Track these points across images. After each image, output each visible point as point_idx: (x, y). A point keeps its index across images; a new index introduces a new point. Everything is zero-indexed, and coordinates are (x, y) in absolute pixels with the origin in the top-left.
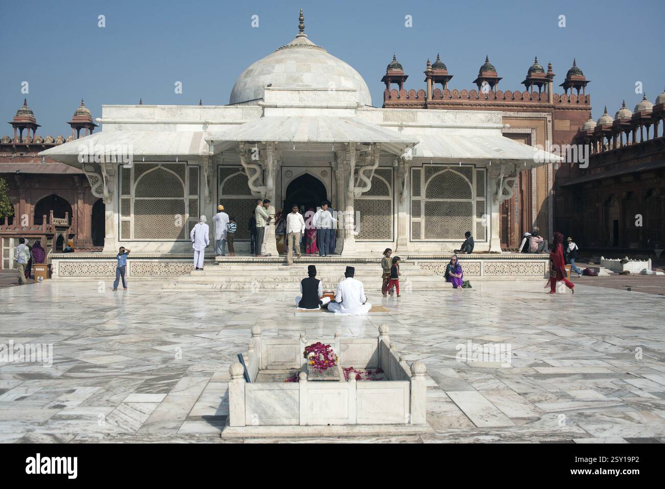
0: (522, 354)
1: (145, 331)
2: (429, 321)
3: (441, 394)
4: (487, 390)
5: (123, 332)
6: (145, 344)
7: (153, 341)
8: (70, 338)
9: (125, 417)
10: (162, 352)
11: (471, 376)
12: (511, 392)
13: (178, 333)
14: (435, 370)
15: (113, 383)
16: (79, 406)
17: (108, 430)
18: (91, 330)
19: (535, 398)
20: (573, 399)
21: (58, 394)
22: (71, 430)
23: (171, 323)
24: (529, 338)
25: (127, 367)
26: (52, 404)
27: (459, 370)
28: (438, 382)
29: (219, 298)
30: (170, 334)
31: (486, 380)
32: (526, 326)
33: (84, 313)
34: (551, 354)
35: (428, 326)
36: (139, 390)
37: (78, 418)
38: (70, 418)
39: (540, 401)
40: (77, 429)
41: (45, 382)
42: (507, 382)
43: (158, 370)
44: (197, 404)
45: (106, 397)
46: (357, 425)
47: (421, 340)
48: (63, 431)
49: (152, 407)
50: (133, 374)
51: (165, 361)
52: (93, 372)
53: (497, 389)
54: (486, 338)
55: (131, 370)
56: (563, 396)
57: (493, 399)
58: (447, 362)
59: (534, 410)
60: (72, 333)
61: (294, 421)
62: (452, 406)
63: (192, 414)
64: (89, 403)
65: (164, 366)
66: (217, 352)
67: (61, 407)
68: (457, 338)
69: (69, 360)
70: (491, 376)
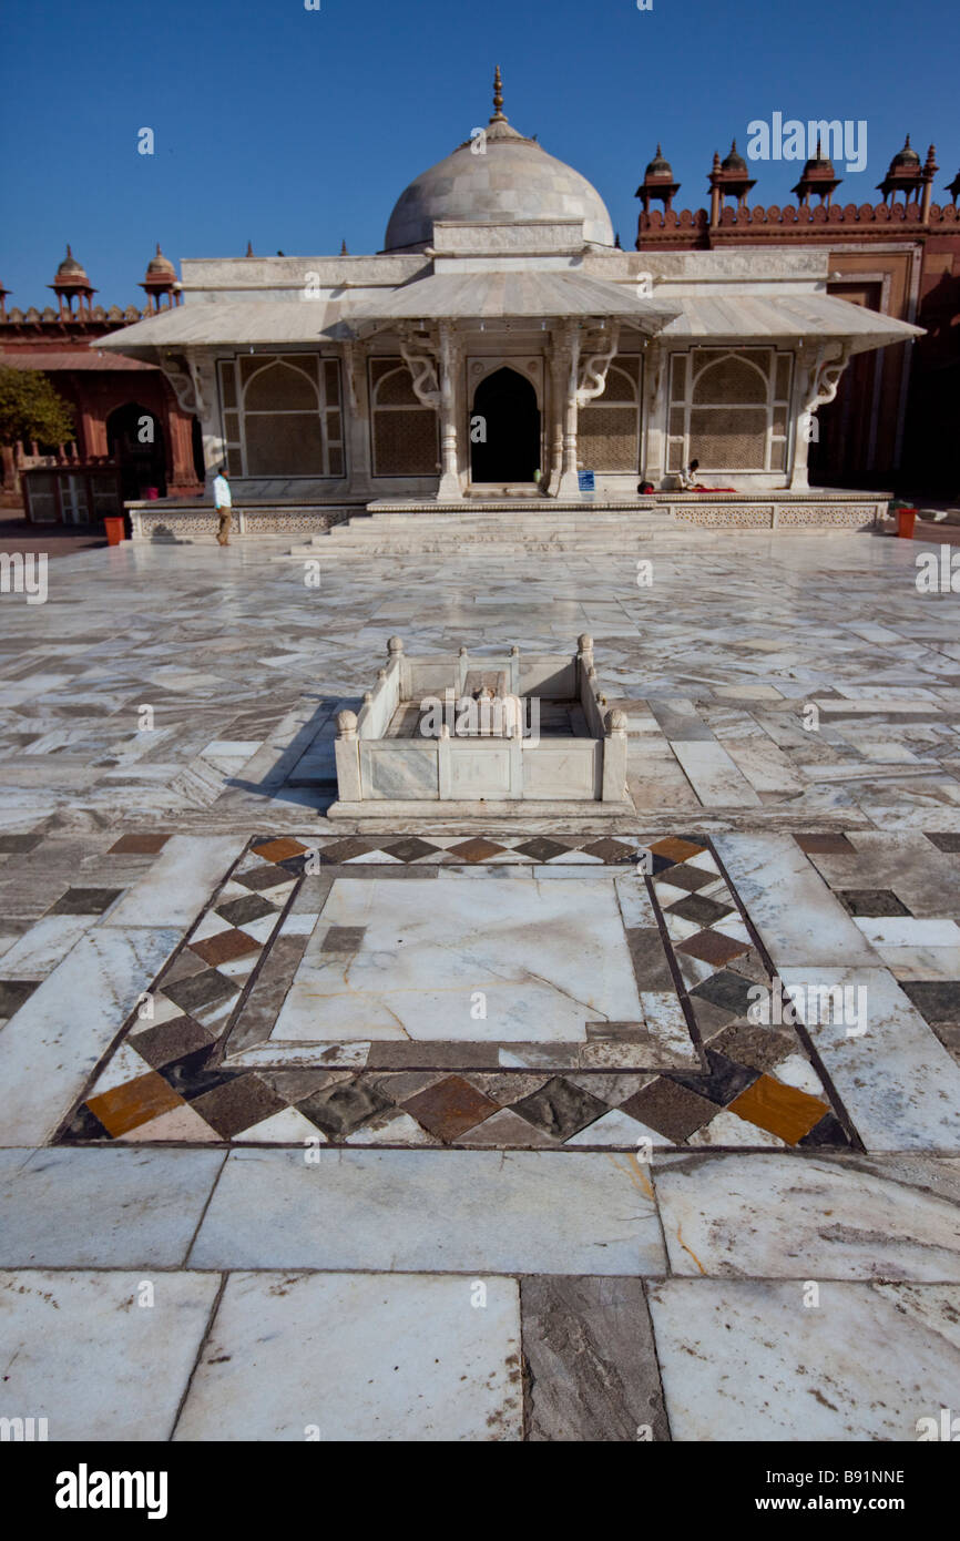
0: (803, 676)
1: (251, 633)
2: (674, 613)
3: (661, 746)
4: (732, 740)
5: (219, 634)
6: (245, 655)
7: (260, 648)
8: (145, 644)
9: (198, 782)
10: (270, 668)
11: (715, 715)
12: (769, 744)
13: (298, 633)
14: (663, 702)
15: (191, 722)
16: (137, 762)
17: (170, 803)
18: (175, 631)
19: (803, 755)
20: (862, 759)
21: (110, 742)
22: (118, 803)
23: (293, 615)
24: (821, 646)
25: (215, 696)
26: (99, 760)
27: (701, 703)
28: (661, 724)
29: (369, 571)
30: (286, 637)
31: (735, 722)
32: (821, 622)
33: (171, 600)
34: (850, 675)
35: (670, 621)
36: (227, 735)
37: (133, 782)
38: (121, 783)
39: (809, 762)
40: (128, 803)
41: (95, 721)
42: (767, 726)
43: (258, 700)
44: (305, 758)
45: (177, 747)
46: (522, 800)
47: (650, 647)
48: (108, 806)
49: (239, 764)
50: (223, 706)
51: (270, 684)
52: (165, 704)
53: (749, 738)
54: (752, 644)
55: (218, 700)
56: (849, 753)
57: (737, 754)
58: (684, 688)
59: (796, 779)
60: (145, 636)
61: (432, 794)
62: (672, 767)
63: (294, 776)
64: (151, 757)
65: (266, 692)
66: (349, 670)
67: (111, 764)
68: (709, 644)
69: (135, 683)
70: (745, 714)
